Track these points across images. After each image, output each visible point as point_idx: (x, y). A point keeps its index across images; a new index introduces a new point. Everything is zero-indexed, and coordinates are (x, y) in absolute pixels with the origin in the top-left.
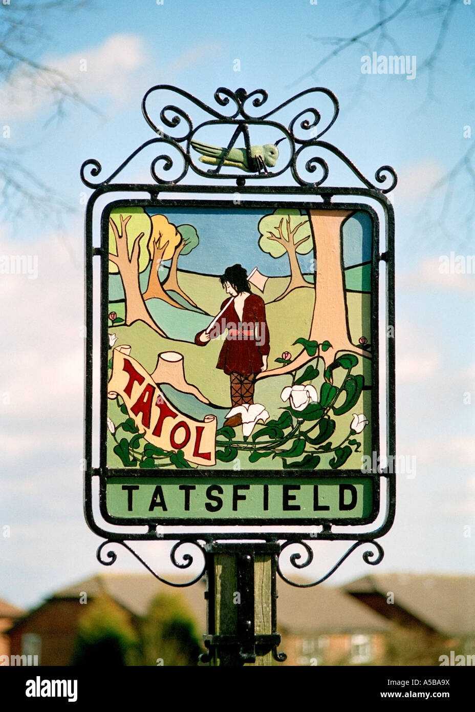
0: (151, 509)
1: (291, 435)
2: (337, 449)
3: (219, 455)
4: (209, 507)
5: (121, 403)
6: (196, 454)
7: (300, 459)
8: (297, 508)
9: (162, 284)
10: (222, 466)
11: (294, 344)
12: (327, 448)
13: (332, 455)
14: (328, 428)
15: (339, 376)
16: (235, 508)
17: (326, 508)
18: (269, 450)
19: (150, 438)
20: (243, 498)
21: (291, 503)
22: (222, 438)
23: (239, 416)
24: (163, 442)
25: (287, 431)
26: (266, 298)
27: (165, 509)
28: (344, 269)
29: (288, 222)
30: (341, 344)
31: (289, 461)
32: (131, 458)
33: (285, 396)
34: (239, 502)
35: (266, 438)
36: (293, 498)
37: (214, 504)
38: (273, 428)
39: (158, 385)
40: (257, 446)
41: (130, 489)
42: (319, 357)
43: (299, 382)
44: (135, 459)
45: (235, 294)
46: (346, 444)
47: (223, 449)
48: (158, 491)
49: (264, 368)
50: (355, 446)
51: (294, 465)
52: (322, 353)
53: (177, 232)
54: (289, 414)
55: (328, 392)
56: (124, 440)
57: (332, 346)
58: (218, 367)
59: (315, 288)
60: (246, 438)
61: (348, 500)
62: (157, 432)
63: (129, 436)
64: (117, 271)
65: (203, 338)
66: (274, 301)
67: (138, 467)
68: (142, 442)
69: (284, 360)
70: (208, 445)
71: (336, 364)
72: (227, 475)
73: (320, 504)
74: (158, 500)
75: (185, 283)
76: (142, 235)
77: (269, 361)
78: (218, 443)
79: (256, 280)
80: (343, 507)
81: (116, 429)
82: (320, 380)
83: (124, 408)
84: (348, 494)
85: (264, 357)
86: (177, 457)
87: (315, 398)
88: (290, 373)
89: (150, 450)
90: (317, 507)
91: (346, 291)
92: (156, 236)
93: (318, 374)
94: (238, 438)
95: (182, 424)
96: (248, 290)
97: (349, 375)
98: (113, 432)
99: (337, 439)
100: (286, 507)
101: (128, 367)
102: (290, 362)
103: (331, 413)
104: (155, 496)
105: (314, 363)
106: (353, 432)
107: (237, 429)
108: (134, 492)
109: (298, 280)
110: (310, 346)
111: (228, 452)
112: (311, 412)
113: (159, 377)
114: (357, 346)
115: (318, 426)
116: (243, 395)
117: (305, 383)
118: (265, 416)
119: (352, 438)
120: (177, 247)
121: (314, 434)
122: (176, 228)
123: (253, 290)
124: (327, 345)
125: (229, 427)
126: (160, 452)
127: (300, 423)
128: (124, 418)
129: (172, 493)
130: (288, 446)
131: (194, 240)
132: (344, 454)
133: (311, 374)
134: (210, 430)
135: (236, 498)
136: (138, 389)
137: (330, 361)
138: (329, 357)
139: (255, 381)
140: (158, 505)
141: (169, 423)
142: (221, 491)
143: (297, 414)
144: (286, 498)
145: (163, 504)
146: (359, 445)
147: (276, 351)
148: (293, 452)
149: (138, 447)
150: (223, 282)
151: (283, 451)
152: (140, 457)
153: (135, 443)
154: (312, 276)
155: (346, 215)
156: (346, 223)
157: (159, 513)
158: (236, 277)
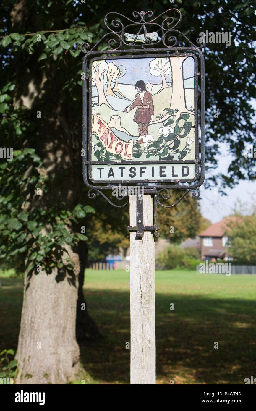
0: (109, 177)
1: (163, 147)
2: (181, 152)
3: (134, 155)
4: (131, 176)
5: (97, 136)
6: (126, 155)
7: (166, 156)
8: (165, 176)
9: (112, 89)
10: (135, 159)
11: (164, 111)
12: (177, 152)
13: (179, 154)
14: (177, 143)
15: (182, 122)
16: (141, 176)
17: (177, 176)
18: (154, 153)
19: (108, 149)
20: (144, 172)
21: (163, 174)
22: (135, 149)
23: (142, 139)
24: (112, 151)
25: (161, 145)
26: (153, 93)
27: (114, 177)
28: (183, 80)
29: (161, 62)
30: (183, 110)
31: (162, 157)
32: (101, 157)
33: (160, 131)
34: (142, 174)
35: (153, 148)
36: (164, 172)
37: (133, 174)
38: (155, 144)
39: (111, 128)
40: (149, 151)
41: (100, 169)
42: (174, 115)
43: (166, 125)
44: (102, 158)
45: (140, 92)
46: (185, 150)
47: (136, 153)
48: (111, 169)
49: (152, 120)
50: (189, 151)
51: (164, 159)
52: (175, 114)
53: (118, 69)
54: (162, 138)
55: (178, 129)
56: (98, 150)
57: (179, 111)
58: (134, 121)
59: (172, 88)
60: (144, 148)
61: (185, 172)
62: (110, 147)
63: (100, 149)
64: (95, 85)
65: (128, 109)
66: (156, 94)
67: (103, 161)
68: (105, 151)
69: (160, 117)
70: (130, 151)
71: (180, 118)
72: (138, 163)
73: (175, 174)
74: (111, 173)
75: (121, 89)
76: (104, 71)
77: (154, 118)
78: (134, 151)
79: (148, 86)
80: (183, 175)
81: (95, 146)
82: (174, 125)
83: (98, 138)
84: (185, 170)
85: (152, 116)
86: (118, 157)
87: (172, 131)
88: (162, 122)
89: (108, 154)
90: (173, 175)
91: (184, 88)
92: (110, 70)
93: (173, 122)
94: (142, 148)
95: (119, 143)
96: (145, 90)
97: (186, 122)
98: (94, 147)
99: (181, 148)
100: (161, 175)
101: (100, 123)
102: (162, 118)
103: (178, 137)
104: (110, 172)
105: (171, 118)
106: (187, 145)
107: (141, 145)
108: (102, 170)
109: (165, 85)
110: (170, 111)
111: (138, 155)
112: (171, 137)
113: (111, 125)
114: (189, 111)
115: (173, 143)
116: (143, 131)
117: (168, 126)
118: (152, 139)
119: (187, 147)
120: (118, 75)
121: (172, 146)
122: (117, 67)
123: (148, 90)
124: (177, 110)
125: (137, 145)
126: (111, 154)
127: (166, 142)
128: (98, 142)
129: (116, 169)
130: (161, 151)
131: (124, 71)
132: (184, 154)
133: (170, 122)
134: (131, 145)
135: (141, 172)
136: (103, 130)
137: (178, 117)
138: (178, 115)
139: (148, 126)
140: (111, 175)
141: (115, 143)
142: (135, 169)
143: (164, 138)
144: (161, 172)
145: (113, 175)
146: (190, 150)
148: (164, 153)
149: (103, 153)
150: (135, 87)
151: (160, 153)
152: (104, 157)
153: (102, 151)
154: (171, 83)
155: (184, 58)
156: (184, 62)
157: (111, 178)
158: (141, 85)
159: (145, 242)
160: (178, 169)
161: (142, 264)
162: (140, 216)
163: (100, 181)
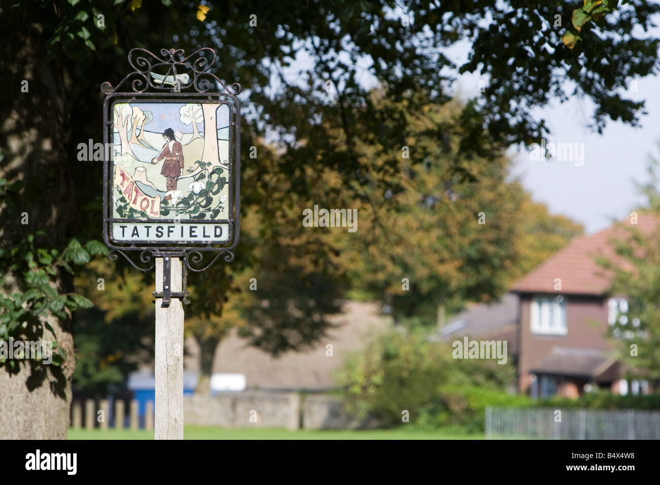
0: (132, 236)
1: (193, 204)
2: (214, 210)
3: (162, 213)
4: (157, 236)
5: (119, 189)
6: (152, 212)
7: (197, 215)
8: (196, 236)
9: (137, 137)
10: (163, 218)
11: (195, 164)
12: (209, 210)
13: (211, 213)
14: (209, 201)
15: (215, 177)
16: (169, 236)
17: (209, 236)
18: (183, 211)
19: (132, 205)
20: (172, 232)
21: (193, 234)
22: (163, 205)
23: (170, 196)
24: (137, 207)
25: (191, 202)
26: (183, 143)
27: (138, 236)
28: (217, 130)
29: (193, 109)
30: (216, 163)
31: (193, 215)
32: (124, 214)
33: (191, 186)
34: (170, 233)
35: (182, 205)
36: (194, 232)
37: (160, 234)
38: (185, 201)
39: (135, 182)
40: (179, 209)
41: (123, 227)
42: (206, 169)
43: (197, 180)
44: (125, 214)
45: (169, 141)
46: (218, 208)
47: (163, 210)
48: (136, 228)
49: (181, 174)
50: (222, 209)
51: (194, 217)
52: (207, 168)
53: (144, 114)
54: (192, 194)
55: (210, 185)
56: (120, 206)
57: (212, 164)
58: (161, 174)
59: (204, 138)
60: (173, 205)
61: (218, 233)
62: (134, 202)
63: (123, 204)
64: (117, 131)
65: (155, 161)
66: (186, 144)
67: (127, 218)
68: (128, 207)
69: (190, 171)
70: (157, 208)
71: (212, 173)
72: (166, 222)
73: (206, 234)
74: (135, 232)
75: (147, 136)
76: (128, 116)
77: (184, 172)
78: (161, 208)
79: (177, 134)
80: (216, 236)
81: (117, 201)
82: (206, 179)
83: (120, 192)
84: (218, 230)
85: (182, 169)
86: (143, 214)
87: (204, 187)
88: (193, 176)
89: (132, 210)
90: (204, 236)
91: (218, 139)
92: (134, 116)
93: (205, 177)
94: (170, 205)
95: (145, 199)
96: (175, 139)
97: (219, 177)
98: (116, 202)
99: (213, 206)
100: (191, 236)
101: (123, 175)
102: (193, 171)
103: (211, 194)
104: (134, 231)
105: (203, 172)
106: (220, 203)
107: (169, 201)
108: (125, 228)
109: (197, 135)
110: (202, 164)
111: (165, 212)
112: (203, 193)
113: (135, 179)
114: (223, 164)
115: (205, 200)
116: (172, 186)
117: (199, 181)
118: (181, 195)
119: (220, 205)
120: (143, 121)
121: (203, 204)
122: (143, 112)
123: (177, 139)
124: (210, 164)
125: (165, 201)
126: (136, 211)
127: (197, 199)
128: (120, 196)
129: (141, 228)
130: (192, 209)
131: (151, 117)
132: (216, 212)
133: (202, 177)
134: (158, 202)
135: (169, 232)
136: (126, 183)
137: (211, 171)
138: (210, 169)
139: (177, 180)
140: (135, 234)
141: (140, 199)
142: (162, 229)
143: (195, 194)
144: (191, 232)
145: (137, 234)
146: (223, 208)
147: (186, 167)
148: (195, 211)
149: (126, 209)
150: (163, 136)
151: (190, 211)
152: (127, 214)
153: (125, 207)
154: (203, 133)
155: (218, 105)
156: (218, 109)
157: (135, 238)
158: (169, 133)
159: (173, 310)
160: (210, 229)
161: (168, 333)
162: (167, 282)
163: (122, 241)
